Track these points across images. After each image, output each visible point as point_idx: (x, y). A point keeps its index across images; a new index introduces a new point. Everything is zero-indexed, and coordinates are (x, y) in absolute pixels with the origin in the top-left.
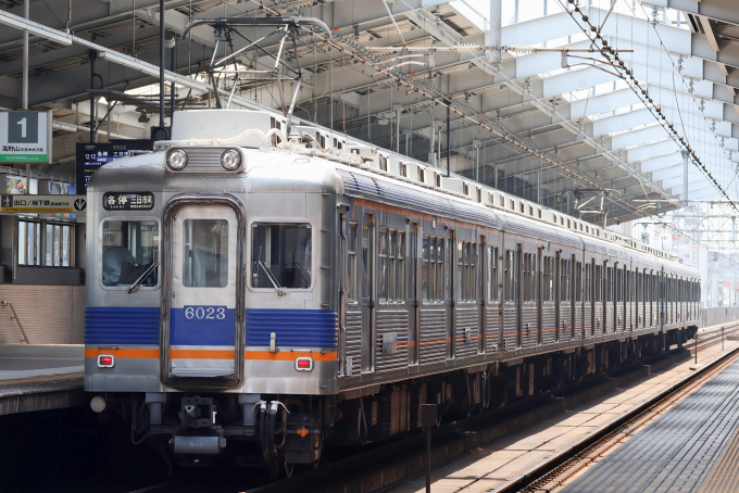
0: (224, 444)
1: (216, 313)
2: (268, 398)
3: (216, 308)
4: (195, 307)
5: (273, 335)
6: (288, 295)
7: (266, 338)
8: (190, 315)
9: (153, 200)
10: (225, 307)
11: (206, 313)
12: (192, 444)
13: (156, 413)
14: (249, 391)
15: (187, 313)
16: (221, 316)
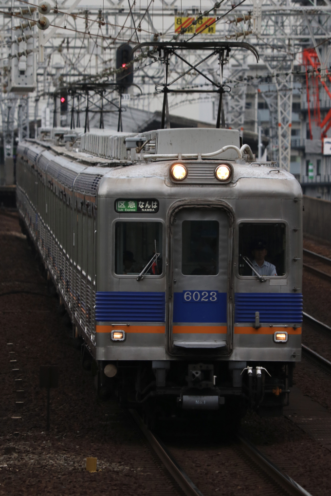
0: (223, 402)
1: (209, 296)
2: (254, 365)
3: (209, 292)
4: (192, 292)
5: (257, 313)
6: (267, 282)
7: (252, 316)
8: (188, 298)
9: (158, 205)
10: (217, 292)
11: (201, 297)
12: (197, 402)
13: (161, 378)
14: (239, 359)
15: (185, 296)
16: (213, 299)
